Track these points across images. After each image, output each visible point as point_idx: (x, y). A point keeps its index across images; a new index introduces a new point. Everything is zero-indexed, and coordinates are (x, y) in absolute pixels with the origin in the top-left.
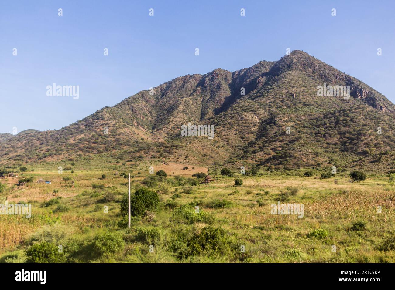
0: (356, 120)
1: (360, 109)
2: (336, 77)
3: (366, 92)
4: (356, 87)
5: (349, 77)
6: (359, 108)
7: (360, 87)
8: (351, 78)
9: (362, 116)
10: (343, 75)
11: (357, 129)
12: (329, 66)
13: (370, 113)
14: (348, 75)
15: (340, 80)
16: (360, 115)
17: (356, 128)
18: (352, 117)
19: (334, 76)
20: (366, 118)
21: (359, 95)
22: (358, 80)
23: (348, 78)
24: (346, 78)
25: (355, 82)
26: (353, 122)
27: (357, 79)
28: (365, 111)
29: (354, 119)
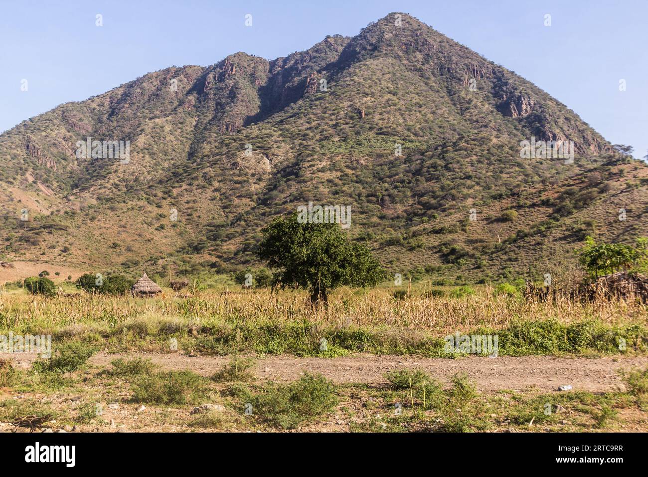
0: (455, 166)
1: (475, 143)
2: (474, 70)
3: (530, 104)
4: (511, 93)
5: (500, 70)
6: (474, 140)
7: (517, 93)
8: (505, 73)
9: (474, 158)
10: (489, 66)
11: (449, 185)
12: (462, 47)
13: (494, 151)
14: (500, 67)
15: (482, 77)
16: (467, 156)
17: (448, 182)
18: (453, 159)
19: (468, 69)
20: (479, 162)
21: (514, 110)
22: (519, 77)
23: (499, 72)
24: (494, 73)
25: (510, 82)
26: (449, 169)
27: (518, 74)
28: (486, 147)
29: (451, 163)
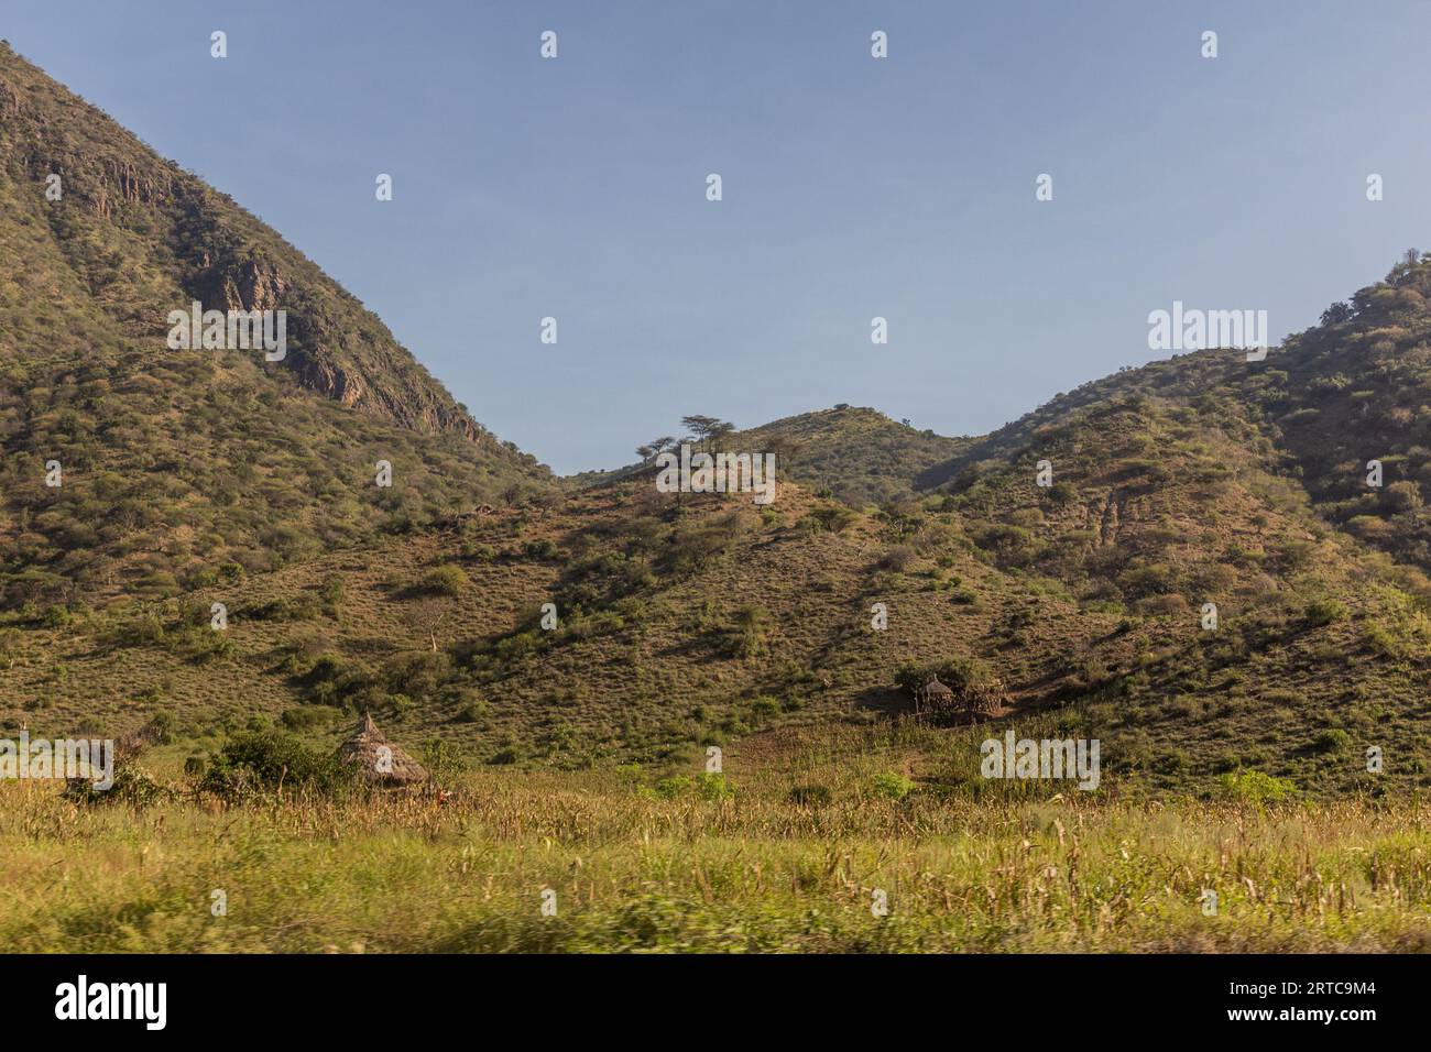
0: (128, 432)
1: (172, 374)
2: (124, 178)
3: (274, 287)
4: (223, 251)
5: (195, 186)
6: (169, 367)
7: (242, 254)
8: (207, 196)
9: (174, 414)
10: (165, 172)
11: (117, 484)
12: (91, 110)
13: (225, 400)
14: (192, 178)
15: (145, 198)
16: (158, 408)
17: (115, 476)
18: (117, 412)
19: (109, 172)
20: (191, 427)
21: (234, 296)
22: (243, 212)
23: (190, 192)
24: (178, 194)
25: (222, 221)
26: (110, 441)
27: (242, 205)
28: (201, 389)
29: (115, 424)
